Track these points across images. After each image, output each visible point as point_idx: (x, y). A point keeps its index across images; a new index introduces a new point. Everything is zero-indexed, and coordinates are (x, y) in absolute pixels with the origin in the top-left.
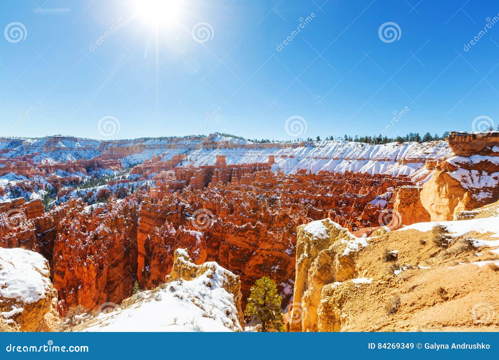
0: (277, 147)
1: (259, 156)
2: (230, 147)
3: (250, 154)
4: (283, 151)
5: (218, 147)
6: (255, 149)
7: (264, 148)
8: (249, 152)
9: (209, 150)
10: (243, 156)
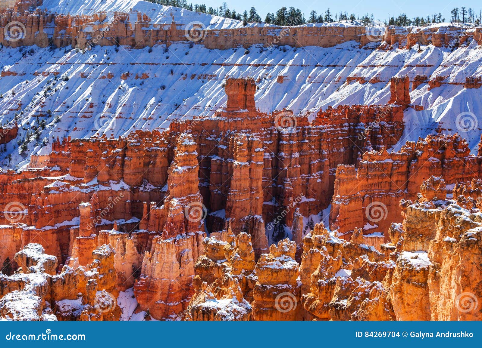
0: (354, 43)
1: (281, 79)
2: (139, 38)
3: (235, 69)
4: (400, 59)
5: (81, 41)
6: (255, 49)
7: (295, 47)
8: (229, 60)
9: (32, 52)
10: (205, 77)
